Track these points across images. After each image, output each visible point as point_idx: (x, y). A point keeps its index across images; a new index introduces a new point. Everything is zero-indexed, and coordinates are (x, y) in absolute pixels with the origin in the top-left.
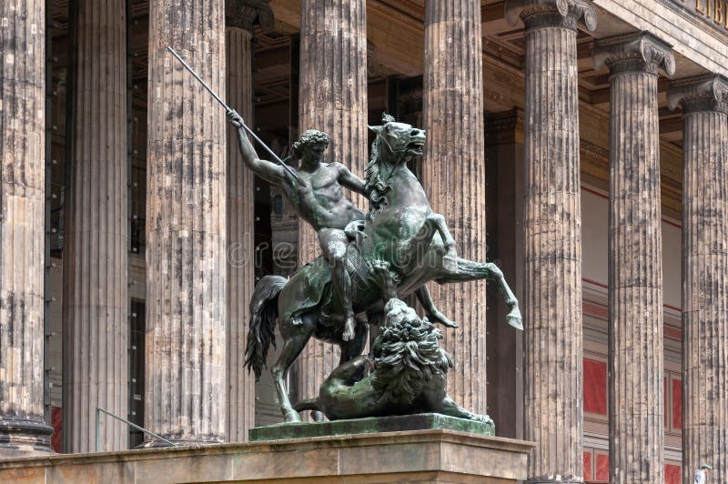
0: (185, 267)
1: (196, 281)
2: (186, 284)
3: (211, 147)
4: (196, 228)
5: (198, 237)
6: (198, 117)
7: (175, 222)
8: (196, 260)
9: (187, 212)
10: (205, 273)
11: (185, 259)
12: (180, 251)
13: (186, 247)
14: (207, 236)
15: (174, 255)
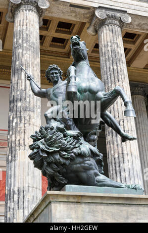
0: (118, 169)
1: (122, 173)
2: (119, 175)
3: (123, 122)
4: (120, 152)
5: (121, 156)
6: (117, 112)
7: (112, 152)
8: (121, 165)
9: (116, 148)
10: (126, 169)
11: (117, 165)
12: (115, 163)
13: (117, 161)
14: (125, 155)
15: (114, 165)
